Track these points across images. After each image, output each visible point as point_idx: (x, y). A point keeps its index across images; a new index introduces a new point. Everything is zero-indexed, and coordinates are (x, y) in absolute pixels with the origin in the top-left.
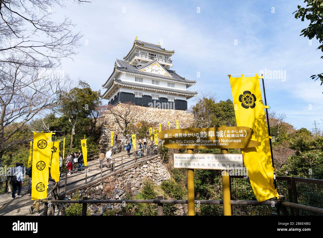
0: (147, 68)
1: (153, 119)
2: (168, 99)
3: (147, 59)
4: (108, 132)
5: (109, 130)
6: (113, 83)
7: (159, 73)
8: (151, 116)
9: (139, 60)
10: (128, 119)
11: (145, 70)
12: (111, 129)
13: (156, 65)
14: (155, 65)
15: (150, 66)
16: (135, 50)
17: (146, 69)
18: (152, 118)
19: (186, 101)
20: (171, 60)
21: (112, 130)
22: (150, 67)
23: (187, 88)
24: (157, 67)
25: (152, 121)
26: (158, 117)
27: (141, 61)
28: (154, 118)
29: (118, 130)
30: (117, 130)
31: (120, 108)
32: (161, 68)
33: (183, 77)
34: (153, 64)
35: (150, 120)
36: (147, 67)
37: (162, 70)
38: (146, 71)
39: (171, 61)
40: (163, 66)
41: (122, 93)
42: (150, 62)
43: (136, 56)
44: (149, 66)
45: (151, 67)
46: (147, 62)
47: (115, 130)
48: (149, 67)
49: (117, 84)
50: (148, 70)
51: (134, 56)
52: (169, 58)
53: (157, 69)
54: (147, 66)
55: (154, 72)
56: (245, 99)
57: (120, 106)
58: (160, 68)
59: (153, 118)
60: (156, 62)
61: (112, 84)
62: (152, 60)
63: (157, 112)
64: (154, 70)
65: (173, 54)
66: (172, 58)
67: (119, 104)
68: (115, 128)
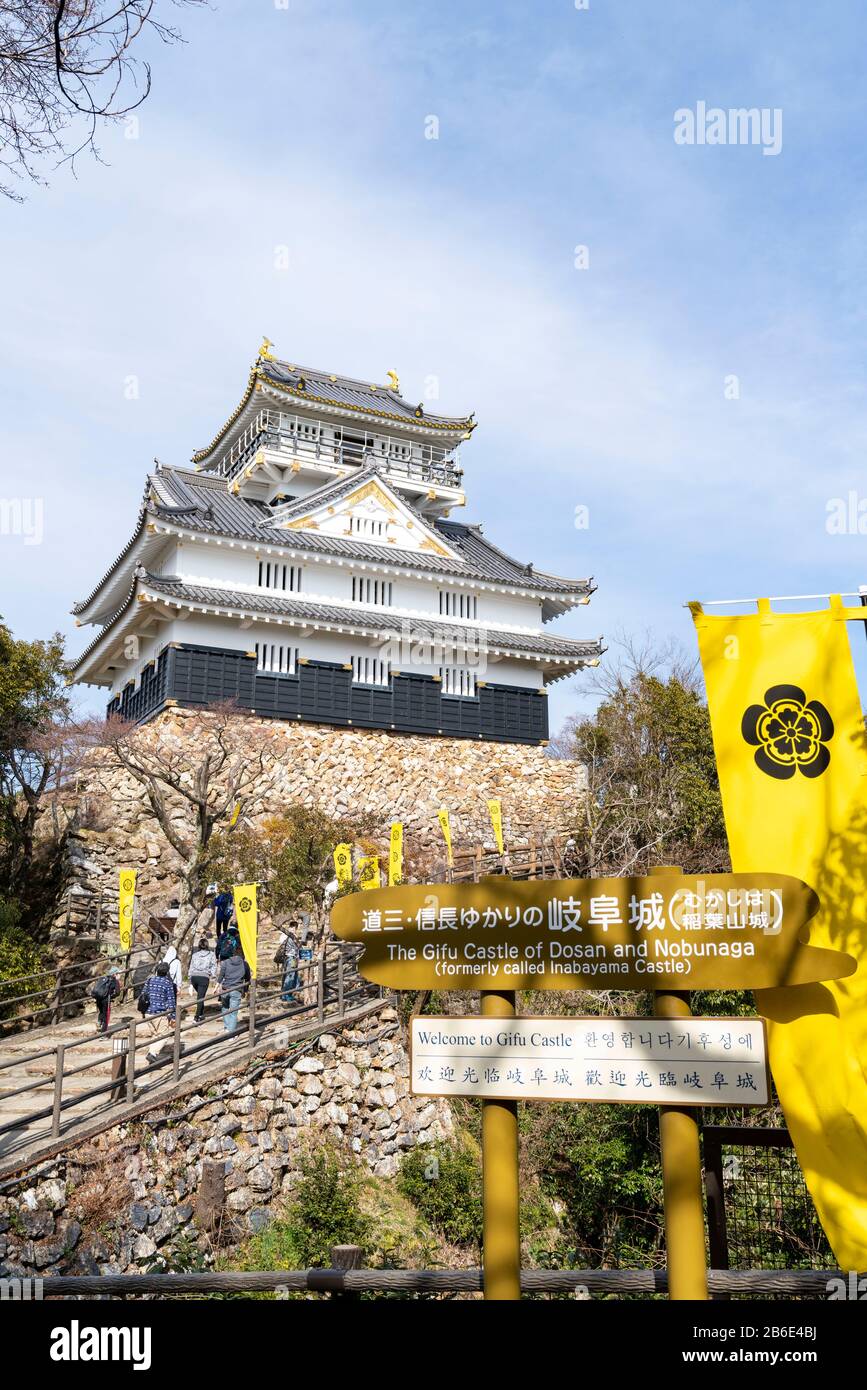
0: (327, 514)
1: (359, 796)
2: (439, 683)
3: (327, 464)
4: (106, 871)
5: (110, 861)
6: (134, 593)
7: (392, 541)
8: (350, 779)
9: (282, 470)
10: (219, 795)
11: (314, 525)
12: (121, 855)
13: (371, 498)
14: (368, 494)
15: (339, 499)
16: (256, 412)
17: (315, 519)
18: (350, 789)
19: (541, 692)
20: (457, 469)
21: (125, 858)
22: (341, 505)
23: (544, 621)
24: (381, 506)
25: (354, 804)
26: (386, 781)
27: (290, 474)
28: (362, 787)
29: (158, 857)
30: (154, 861)
31: (172, 732)
32: (403, 513)
33: (525, 563)
34: (357, 488)
35: (340, 803)
36: (327, 505)
37: (405, 522)
38: (321, 527)
39: (459, 474)
40: (413, 498)
41: (186, 649)
42: (342, 477)
43: (262, 449)
44: (332, 503)
45: (346, 504)
46: (325, 479)
47: (143, 862)
48: (337, 509)
49: (155, 599)
50: (329, 523)
51: (250, 450)
52: (447, 459)
53: (382, 517)
54: (327, 499)
55: (363, 536)
56: (774, 729)
57: (172, 725)
58: (395, 511)
59: (358, 790)
60: (375, 478)
61: (133, 597)
62: (353, 469)
63: (377, 757)
64: (362, 523)
65: (466, 435)
66: (458, 457)
67: (165, 714)
68: (145, 848)
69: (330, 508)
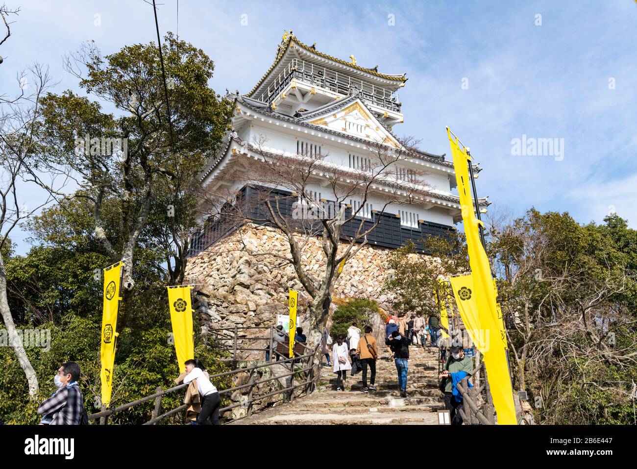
0: (332, 118)
1: (362, 282)
2: (399, 219)
3: (327, 92)
4: (223, 318)
5: (225, 312)
6: (229, 146)
7: (368, 137)
8: (355, 272)
9: (304, 94)
10: (282, 277)
11: (326, 124)
12: (232, 308)
13: (356, 111)
14: (354, 109)
15: (339, 110)
16: (289, 61)
17: (327, 120)
18: (357, 278)
19: (453, 228)
20: (397, 102)
21: (234, 310)
22: (340, 114)
23: (451, 187)
24: (362, 117)
25: (361, 287)
26: (376, 274)
27: (308, 97)
28: (363, 277)
29: (254, 311)
30: (252, 313)
31: (250, 238)
32: (374, 122)
33: (440, 154)
34: (349, 105)
35: (352, 285)
36: (332, 113)
37: (374, 127)
38: (330, 125)
39: (399, 105)
40: (378, 115)
41: (257, 188)
42: (338, 100)
43: (294, 79)
44: (336, 111)
45: (343, 113)
46: (328, 100)
47: (245, 314)
48: (338, 116)
49: (242, 153)
50: (335, 122)
51: (285, 81)
52: (392, 97)
53: (363, 123)
54: (333, 109)
55: (352, 132)
57: (250, 233)
58: (369, 120)
59: (361, 279)
60: (358, 100)
61: (227, 153)
62: (343, 96)
63: (369, 260)
64: (351, 124)
65: (402, 84)
66: (397, 96)
68: (247, 304)
69: (334, 115)
